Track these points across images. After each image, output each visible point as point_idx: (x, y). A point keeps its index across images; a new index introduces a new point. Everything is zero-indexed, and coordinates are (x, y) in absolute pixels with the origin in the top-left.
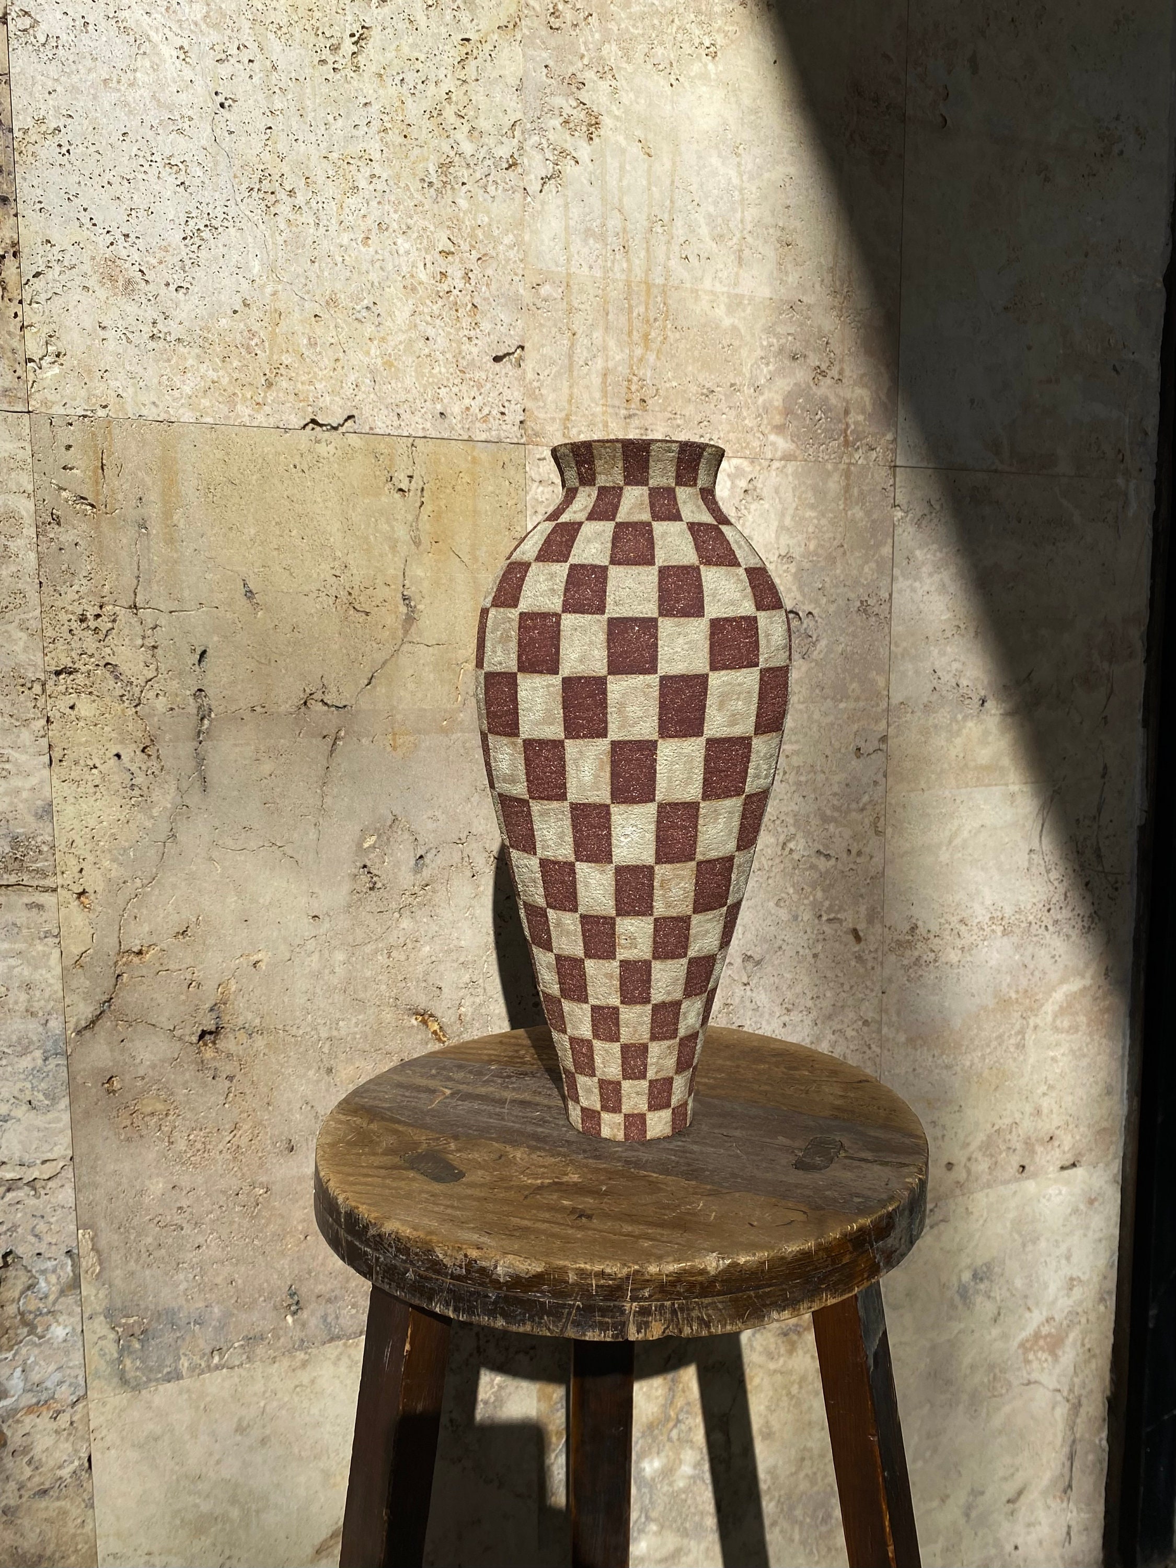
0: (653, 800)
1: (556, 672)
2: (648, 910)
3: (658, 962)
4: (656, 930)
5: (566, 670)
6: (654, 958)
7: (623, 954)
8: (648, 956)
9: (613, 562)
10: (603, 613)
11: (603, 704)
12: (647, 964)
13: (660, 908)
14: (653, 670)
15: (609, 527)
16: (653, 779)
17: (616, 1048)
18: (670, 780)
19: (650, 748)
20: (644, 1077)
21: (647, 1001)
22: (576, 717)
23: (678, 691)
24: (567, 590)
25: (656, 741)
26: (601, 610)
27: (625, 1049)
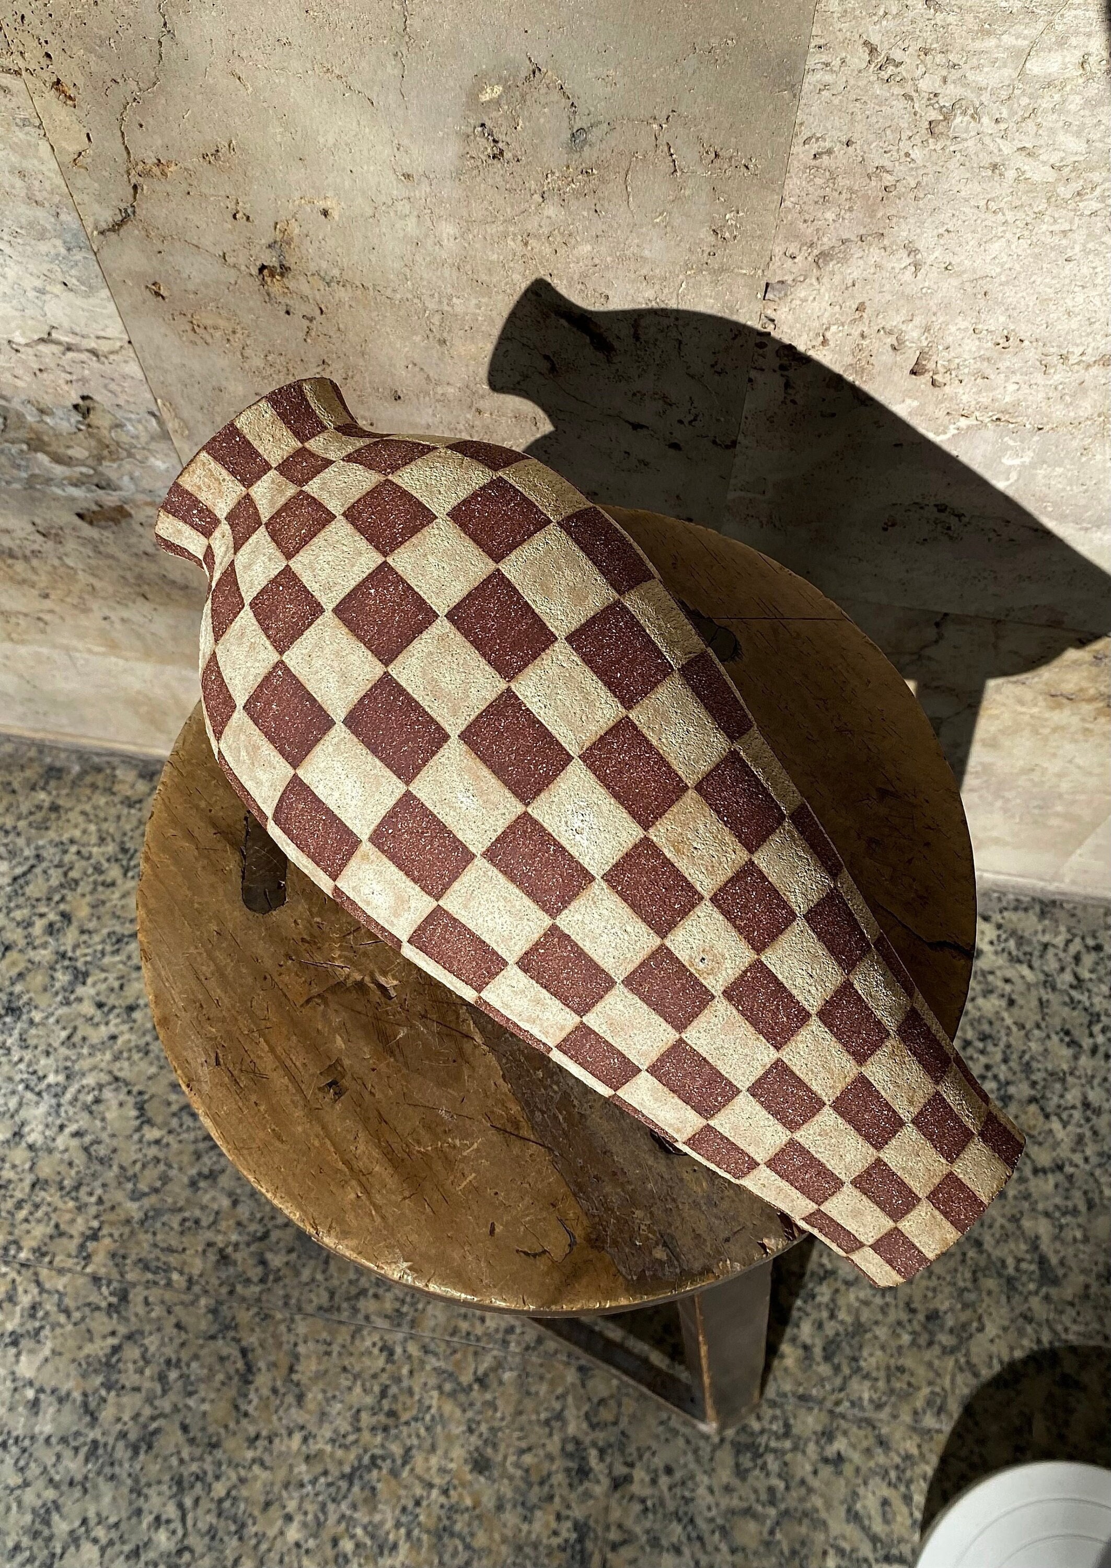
0: (570, 758)
1: (331, 723)
2: (692, 898)
3: (769, 952)
4: (726, 914)
5: (338, 713)
6: (759, 951)
7: (716, 984)
8: (747, 956)
9: (289, 556)
10: (322, 611)
11: (412, 704)
12: (758, 967)
13: (705, 884)
14: (431, 616)
15: (261, 535)
16: (545, 734)
17: (828, 1117)
18: (563, 717)
19: (508, 702)
20: (902, 1124)
21: (804, 1017)
22: (397, 749)
23: (481, 615)
24: (266, 630)
25: (509, 689)
26: (317, 610)
27: (840, 1106)
